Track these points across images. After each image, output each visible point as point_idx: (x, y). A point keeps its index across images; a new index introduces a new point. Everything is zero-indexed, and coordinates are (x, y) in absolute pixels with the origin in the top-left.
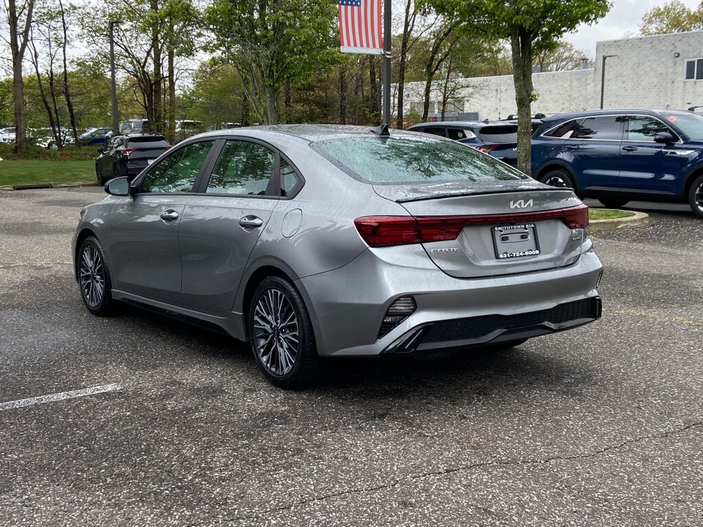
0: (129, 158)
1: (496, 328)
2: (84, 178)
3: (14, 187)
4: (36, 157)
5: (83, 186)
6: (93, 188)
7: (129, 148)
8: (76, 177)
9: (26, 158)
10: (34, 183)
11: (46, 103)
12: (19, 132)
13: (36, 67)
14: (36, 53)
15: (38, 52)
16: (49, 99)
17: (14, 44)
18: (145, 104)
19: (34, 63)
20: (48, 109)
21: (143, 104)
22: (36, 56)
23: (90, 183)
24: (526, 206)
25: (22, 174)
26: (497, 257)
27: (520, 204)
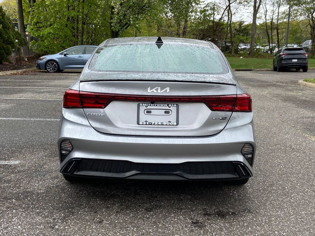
0: (283, 58)
1: (133, 170)
2: (269, 67)
3: (236, 70)
4: (257, 57)
5: (266, 70)
6: (271, 72)
7: (284, 53)
8: (265, 67)
9: (253, 57)
10: (245, 68)
11: (268, 33)
12: (252, 46)
13: (266, 17)
14: (266, 10)
15: (267, 9)
16: (270, 31)
17: (255, 7)
18: (311, 32)
19: (265, 14)
20: (268, 35)
21: (310, 33)
22: (266, 12)
23: (270, 69)
24: (162, 92)
25: (243, 64)
26: (138, 124)
27: (157, 90)
